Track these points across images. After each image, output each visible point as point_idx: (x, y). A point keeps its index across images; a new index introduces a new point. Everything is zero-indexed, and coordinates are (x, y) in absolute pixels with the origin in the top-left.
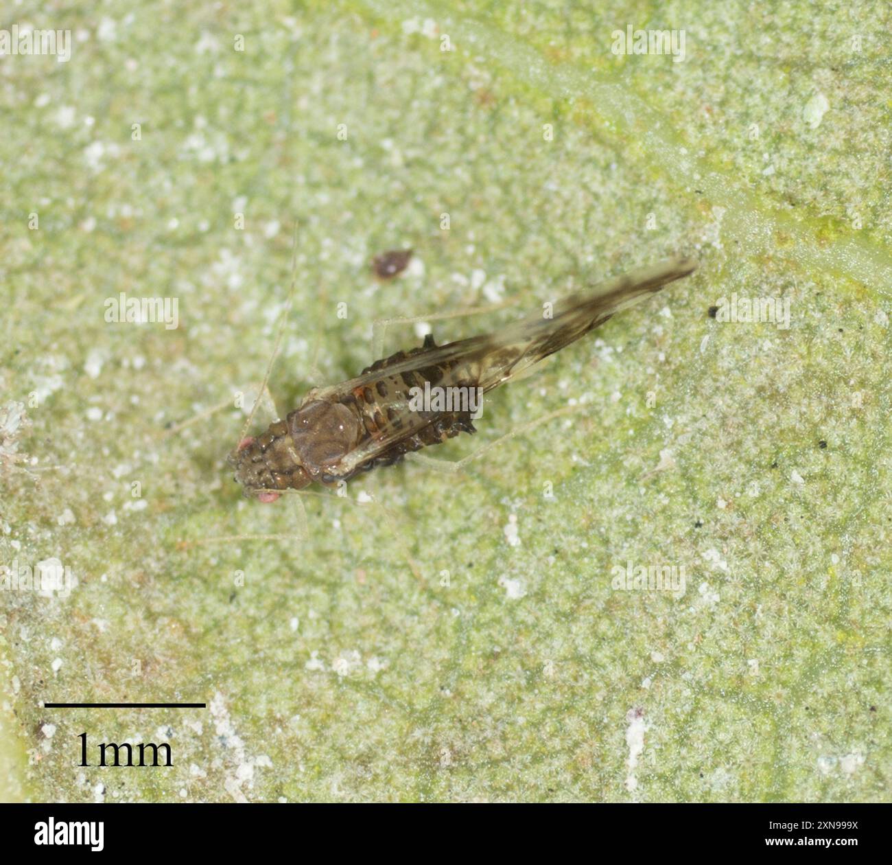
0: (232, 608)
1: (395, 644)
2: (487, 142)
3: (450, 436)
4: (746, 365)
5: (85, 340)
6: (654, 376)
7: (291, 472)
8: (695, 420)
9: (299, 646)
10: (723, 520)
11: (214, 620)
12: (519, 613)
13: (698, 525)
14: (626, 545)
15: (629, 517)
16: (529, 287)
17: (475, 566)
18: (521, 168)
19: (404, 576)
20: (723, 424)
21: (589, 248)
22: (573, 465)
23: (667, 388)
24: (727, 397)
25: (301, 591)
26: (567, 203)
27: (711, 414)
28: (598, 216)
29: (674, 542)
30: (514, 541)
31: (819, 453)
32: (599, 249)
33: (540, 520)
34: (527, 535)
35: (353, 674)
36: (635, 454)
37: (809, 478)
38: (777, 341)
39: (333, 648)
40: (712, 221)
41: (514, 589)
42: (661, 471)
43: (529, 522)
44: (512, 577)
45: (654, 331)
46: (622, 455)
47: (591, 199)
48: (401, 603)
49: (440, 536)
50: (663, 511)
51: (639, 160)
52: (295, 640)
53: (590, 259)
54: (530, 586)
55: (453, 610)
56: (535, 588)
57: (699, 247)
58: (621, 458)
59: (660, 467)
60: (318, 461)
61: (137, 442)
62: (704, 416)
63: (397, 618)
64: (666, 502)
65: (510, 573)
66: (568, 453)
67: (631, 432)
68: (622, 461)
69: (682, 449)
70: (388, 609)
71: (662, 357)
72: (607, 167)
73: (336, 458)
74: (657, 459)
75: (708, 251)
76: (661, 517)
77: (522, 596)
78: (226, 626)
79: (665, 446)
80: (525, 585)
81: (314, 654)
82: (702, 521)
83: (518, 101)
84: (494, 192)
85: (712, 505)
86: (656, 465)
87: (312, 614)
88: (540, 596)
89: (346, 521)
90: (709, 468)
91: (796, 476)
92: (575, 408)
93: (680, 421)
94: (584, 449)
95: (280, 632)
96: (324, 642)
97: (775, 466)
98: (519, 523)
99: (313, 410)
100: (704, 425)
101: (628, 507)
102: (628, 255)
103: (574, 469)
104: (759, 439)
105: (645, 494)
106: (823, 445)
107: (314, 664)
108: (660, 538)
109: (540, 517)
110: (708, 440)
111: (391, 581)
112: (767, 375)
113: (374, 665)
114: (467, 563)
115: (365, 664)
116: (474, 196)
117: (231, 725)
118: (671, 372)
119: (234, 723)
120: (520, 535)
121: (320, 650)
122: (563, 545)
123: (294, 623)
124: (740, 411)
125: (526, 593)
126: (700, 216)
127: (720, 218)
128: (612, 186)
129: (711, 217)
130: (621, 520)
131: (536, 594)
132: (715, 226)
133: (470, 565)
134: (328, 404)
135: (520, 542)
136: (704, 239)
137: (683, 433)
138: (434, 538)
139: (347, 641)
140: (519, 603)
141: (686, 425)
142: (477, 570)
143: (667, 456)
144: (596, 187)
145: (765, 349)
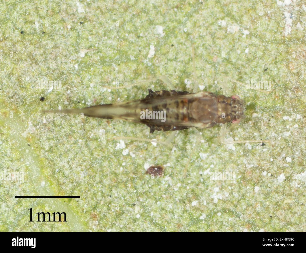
0: (268, 66)
1: (213, 28)
2: (101, 200)
3: (159, 92)
4: (39, 75)
5: (281, 190)
6: (75, 86)
7: (223, 102)
8: (66, 63)
9: (249, 42)
10: (71, 21)
11: (276, 64)
12: (162, 20)
13: (81, 23)
14: (111, 28)
15: (106, 38)
16: (108, 141)
17: (171, 44)
18: (92, 186)
19: (199, 52)
20: (56, 57)
21: (79, 144)
22: (119, 66)
23: (72, 79)
24: (51, 67)
25: (240, 62)
26: (81, 165)
27: (59, 62)
28: (71, 155)
29: (93, 21)
30: (152, 48)
31: (25, 30)
32: (76, 143)
33: (140, 51)
34: (147, 48)
35: (233, 23)
36: (94, 60)
37: (32, 22)
38: (23, 79)
39: (237, 36)
40: (29, 133)
41: (160, 29)
42: (87, 49)
43: (144, 52)
44: (159, 35)
45: (68, 103)
46: (99, 62)
47: (71, 162)
48: (204, 42)
49: (179, 62)
50: (92, 34)
51: (47, 168)
52: (249, 45)
53: (80, 141)
54: (154, 28)
55: (186, 31)
56: (152, 27)
57: (38, 127)
58: (100, 61)
59: (86, 51)
60: (212, 100)
61: (278, 143)
62: (62, 63)
63: (208, 37)
64: (90, 37)
65: (159, 36)
66: (119, 72)
67: (92, 69)
68: (100, 60)
69: (76, 54)
70: (210, 42)
71: (69, 92)
72: (60, 171)
73: (205, 98)
74: (86, 54)
75: (35, 123)
76: (94, 32)
77: (158, 26)
78: (273, 60)
79: (82, 58)
80: (155, 29)
81: (244, 36)
82: (79, 24)
83: (83, 210)
84: (106, 182)
85: (72, 29)
86: (88, 53)
87: (239, 52)
88: (151, 23)
89: (212, 82)
90: (69, 43)
91: (37, 25)
92: (109, 88)
93: (72, 65)
94: (112, 71)
95: (254, 49)
96: (239, 39)
97: (44, 33)
98: (148, 53)
99: (205, 120)
100: (64, 60)
101: (105, 42)
102: (65, 135)
103: (119, 65)
104: (45, 46)
105: (96, 43)
106: (22, 33)
107: (246, 32)
108: (97, 25)
109: (139, 52)
110: (65, 54)
111: (205, 53)
112: (32, 68)
113: (223, 23)
114: (173, 47)
115: (227, 25)
116: (114, 183)
117: (286, 22)
118: (68, 85)
119: (285, 22)
120: (150, 49)
121: (242, 37)
122: (135, 38)
123: (247, 51)
124: (48, 59)
125: (156, 26)
126: (32, 137)
127: (25, 133)
128: (61, 164)
129: (28, 135)
130: (109, 38)
131: (153, 24)
132: (28, 131)
133: (172, 45)
134: (200, 120)
135: (151, 46)
136: (34, 129)
137: (73, 60)
138: (182, 62)
139: (230, 37)
140: (160, 24)
141: (70, 63)
142: (171, 43)
143: (82, 54)
144: (67, 166)
145: (29, 78)
